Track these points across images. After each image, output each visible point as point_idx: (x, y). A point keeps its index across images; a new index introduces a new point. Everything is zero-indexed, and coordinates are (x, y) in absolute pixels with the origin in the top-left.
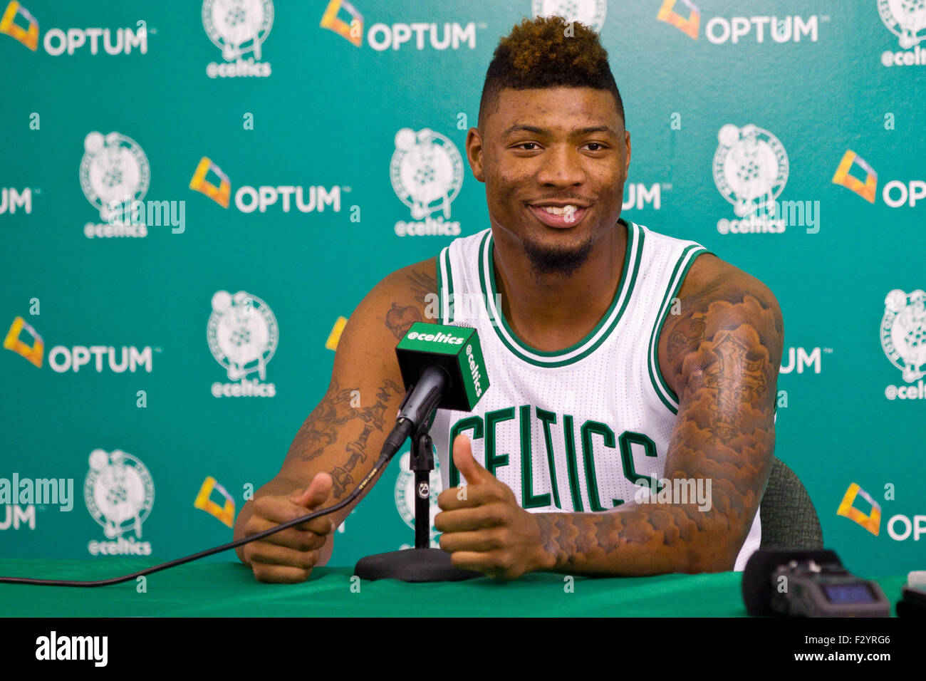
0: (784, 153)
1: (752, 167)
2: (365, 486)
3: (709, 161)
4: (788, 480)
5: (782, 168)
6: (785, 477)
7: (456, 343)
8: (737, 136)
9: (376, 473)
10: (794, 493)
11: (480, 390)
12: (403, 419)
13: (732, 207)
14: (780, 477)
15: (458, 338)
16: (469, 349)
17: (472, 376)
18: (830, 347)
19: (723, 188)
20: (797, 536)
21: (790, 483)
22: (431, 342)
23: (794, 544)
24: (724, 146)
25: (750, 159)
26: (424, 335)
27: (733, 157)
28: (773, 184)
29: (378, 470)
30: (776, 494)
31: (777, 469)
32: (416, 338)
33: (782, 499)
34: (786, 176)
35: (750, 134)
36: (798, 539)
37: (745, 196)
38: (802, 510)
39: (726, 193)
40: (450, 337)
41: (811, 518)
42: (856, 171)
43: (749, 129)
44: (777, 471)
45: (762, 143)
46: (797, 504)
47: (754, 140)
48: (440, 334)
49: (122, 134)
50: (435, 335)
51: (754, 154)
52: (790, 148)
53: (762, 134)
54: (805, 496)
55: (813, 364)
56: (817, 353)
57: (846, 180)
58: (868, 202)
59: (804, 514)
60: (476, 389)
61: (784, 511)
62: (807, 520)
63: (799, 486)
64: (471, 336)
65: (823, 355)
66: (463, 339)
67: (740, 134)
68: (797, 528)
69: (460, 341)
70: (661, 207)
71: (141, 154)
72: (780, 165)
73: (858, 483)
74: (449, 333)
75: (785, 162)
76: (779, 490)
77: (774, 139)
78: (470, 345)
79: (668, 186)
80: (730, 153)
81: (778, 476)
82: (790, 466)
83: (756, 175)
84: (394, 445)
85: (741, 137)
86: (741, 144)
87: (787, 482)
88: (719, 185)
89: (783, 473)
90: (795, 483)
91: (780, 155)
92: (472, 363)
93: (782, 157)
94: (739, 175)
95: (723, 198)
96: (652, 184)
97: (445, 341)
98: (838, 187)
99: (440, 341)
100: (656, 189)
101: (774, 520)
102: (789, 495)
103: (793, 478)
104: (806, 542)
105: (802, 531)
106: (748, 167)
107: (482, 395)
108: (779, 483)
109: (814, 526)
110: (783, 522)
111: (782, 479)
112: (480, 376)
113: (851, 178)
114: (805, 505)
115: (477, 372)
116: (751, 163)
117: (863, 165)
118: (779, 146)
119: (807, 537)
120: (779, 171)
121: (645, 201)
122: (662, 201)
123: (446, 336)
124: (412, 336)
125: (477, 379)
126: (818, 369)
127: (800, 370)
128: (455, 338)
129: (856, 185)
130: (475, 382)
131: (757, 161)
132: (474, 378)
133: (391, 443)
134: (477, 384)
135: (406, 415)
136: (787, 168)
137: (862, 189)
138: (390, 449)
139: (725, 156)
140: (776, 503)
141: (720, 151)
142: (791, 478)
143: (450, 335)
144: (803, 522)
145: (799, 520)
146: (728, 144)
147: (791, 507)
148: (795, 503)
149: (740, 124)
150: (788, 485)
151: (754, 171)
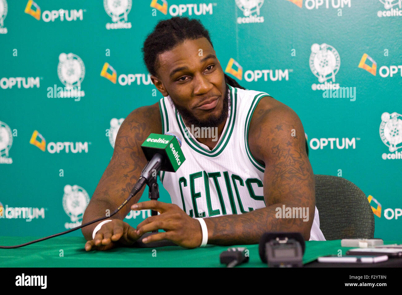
0: (338, 55)
1: (325, 61)
2: (121, 208)
3: (308, 59)
4: (360, 196)
5: (338, 62)
6: (359, 195)
7: (166, 143)
8: (319, 48)
9: (127, 202)
10: (362, 202)
11: (180, 162)
12: (142, 177)
13: (317, 78)
14: (357, 195)
15: (167, 141)
16: (171, 146)
17: (175, 157)
18: (359, 137)
19: (314, 71)
20: (362, 220)
21: (361, 197)
22: (156, 143)
23: (360, 224)
24: (314, 53)
25: (324, 58)
26: (153, 139)
27: (317, 57)
28: (334, 68)
29: (128, 201)
30: (354, 202)
31: (356, 191)
32: (150, 141)
33: (357, 204)
34: (339, 65)
35: (324, 47)
36: (362, 222)
37: (323, 74)
38: (365, 209)
39: (315, 73)
40: (164, 140)
41: (368, 213)
42: (368, 62)
43: (324, 45)
44: (356, 192)
45: (329, 51)
46: (363, 206)
47: (326, 50)
48: (160, 139)
49: (74, 54)
50: (158, 139)
51: (326, 56)
52: (340, 53)
53: (329, 47)
54: (367, 203)
55: (352, 145)
56: (353, 140)
57: (364, 66)
58: (373, 76)
59: (365, 211)
60: (177, 162)
61: (357, 210)
62: (367, 213)
63: (365, 198)
64: (172, 140)
65: (356, 141)
66: (168, 141)
67: (320, 48)
68: (362, 217)
69: (167, 142)
70: (289, 79)
71: (81, 62)
72: (337, 60)
73: (372, 195)
74: (163, 138)
75: (339, 59)
76: (356, 201)
77: (334, 49)
78: (172, 144)
79: (291, 70)
80: (316, 55)
81: (356, 194)
82: (362, 190)
83: (327, 65)
84: (137, 189)
85: (321, 49)
86: (321, 52)
87: (359, 197)
88: (312, 69)
89: (358, 193)
90: (363, 197)
91: (336, 56)
92: (174, 152)
93: (338, 57)
94: (320, 65)
95: (313, 75)
96: (285, 70)
97: (161, 142)
98: (360, 69)
99: (159, 142)
100: (286, 72)
101: (353, 214)
102: (360, 202)
103: (363, 195)
104: (365, 223)
105: (364, 218)
106: (323, 61)
107: (181, 164)
108: (356, 197)
109: (370, 216)
110: (356, 214)
111: (357, 196)
112: (179, 156)
113: (366, 65)
114: (366, 207)
115: (178, 155)
116: (325, 60)
117: (371, 59)
118: (336, 52)
119: (366, 221)
120: (336, 63)
121: (282, 77)
122: (289, 77)
123: (162, 140)
124: (149, 140)
125: (178, 158)
126: (354, 147)
127: (347, 147)
128: (165, 141)
129: (368, 68)
130: (176, 159)
131: (327, 59)
132: (176, 157)
133: (135, 189)
134: (178, 160)
135: (143, 175)
136: (339, 62)
137: (370, 70)
138: (135, 191)
139: (314, 57)
140: (354, 206)
141: (312, 55)
142: (362, 195)
143: (164, 139)
144: (365, 214)
145: (363, 213)
146: (315, 52)
147: (360, 208)
148: (362, 206)
149: (320, 43)
150: (360, 198)
151: (326, 63)
